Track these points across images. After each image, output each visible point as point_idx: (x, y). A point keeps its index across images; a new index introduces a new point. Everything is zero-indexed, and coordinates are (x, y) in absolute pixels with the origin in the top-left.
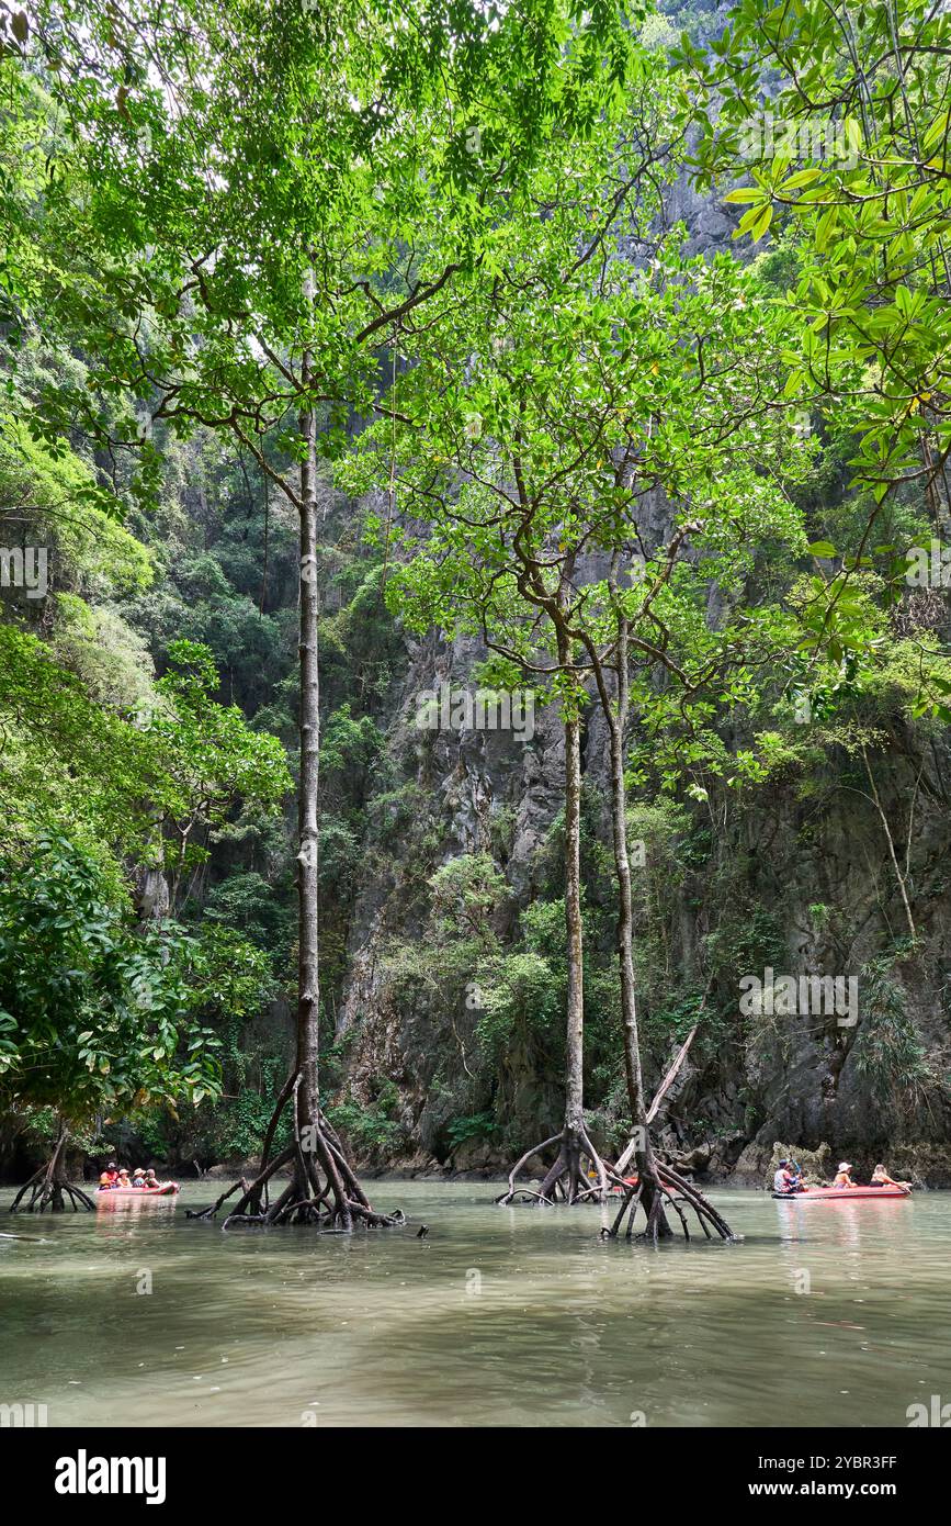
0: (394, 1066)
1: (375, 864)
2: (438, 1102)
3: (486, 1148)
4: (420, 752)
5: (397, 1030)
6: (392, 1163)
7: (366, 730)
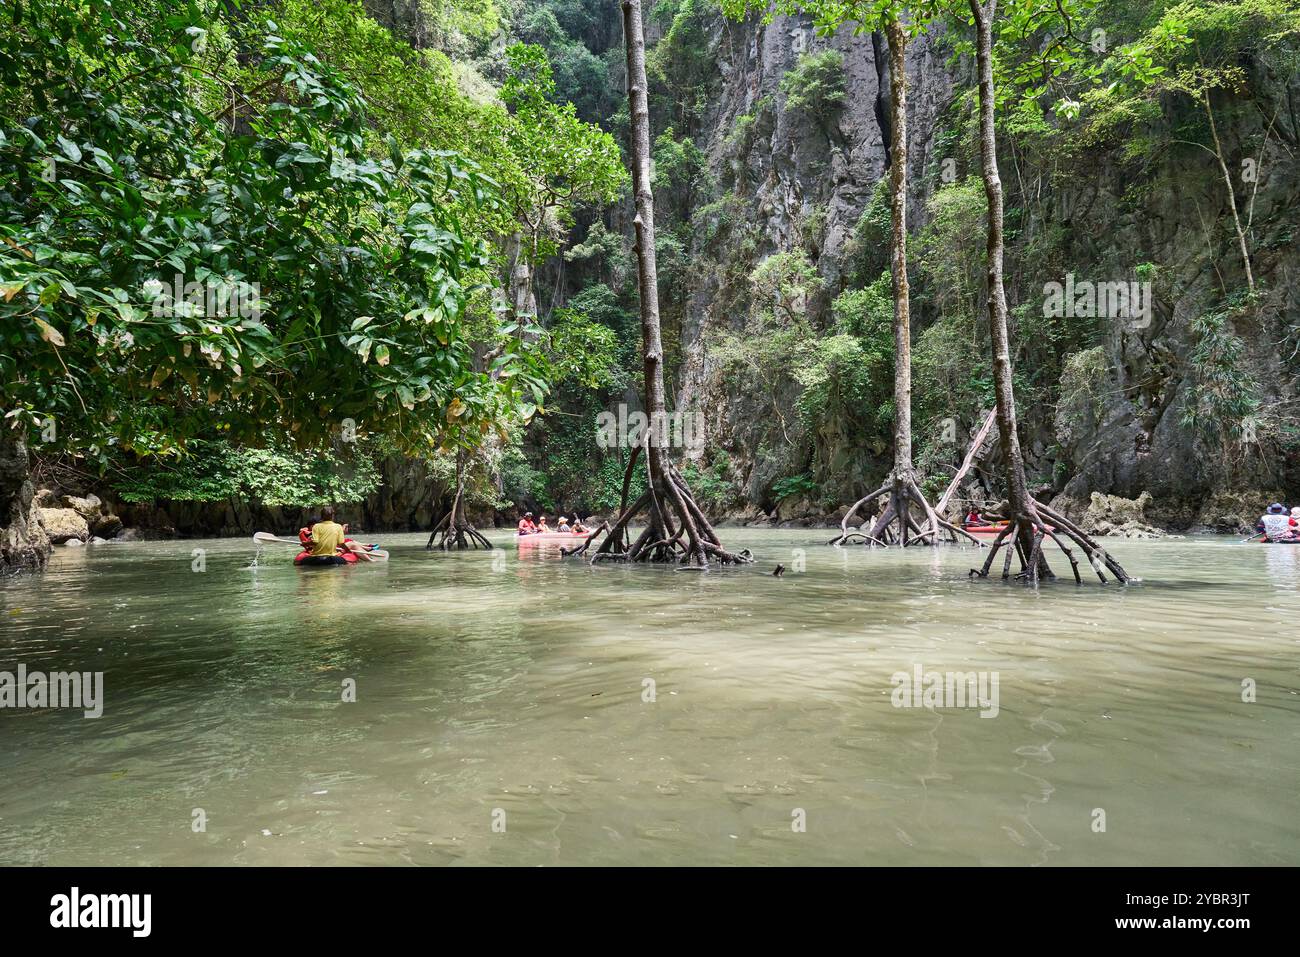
0: (725, 438)
1: (701, 269)
2: (764, 466)
3: (806, 502)
4: (735, 165)
5: (726, 409)
6: (727, 514)
7: (688, 151)
